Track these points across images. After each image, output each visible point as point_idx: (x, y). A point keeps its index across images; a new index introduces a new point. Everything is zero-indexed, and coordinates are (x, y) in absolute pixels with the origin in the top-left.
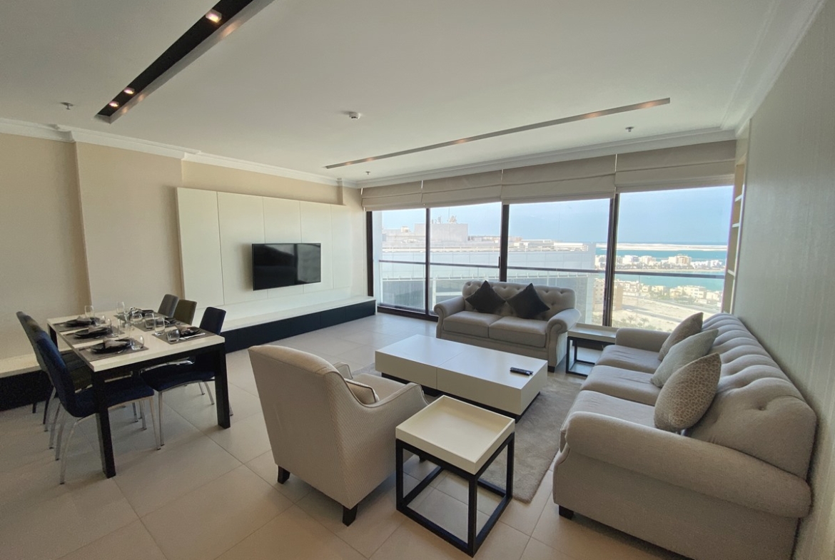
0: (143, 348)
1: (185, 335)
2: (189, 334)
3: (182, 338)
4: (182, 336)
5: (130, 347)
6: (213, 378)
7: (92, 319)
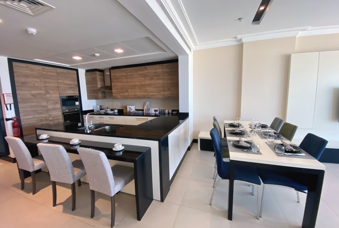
0: (258, 153)
1: (288, 152)
2: (292, 152)
3: (286, 153)
4: (286, 152)
5: (251, 149)
6: (306, 191)
7: (238, 124)
